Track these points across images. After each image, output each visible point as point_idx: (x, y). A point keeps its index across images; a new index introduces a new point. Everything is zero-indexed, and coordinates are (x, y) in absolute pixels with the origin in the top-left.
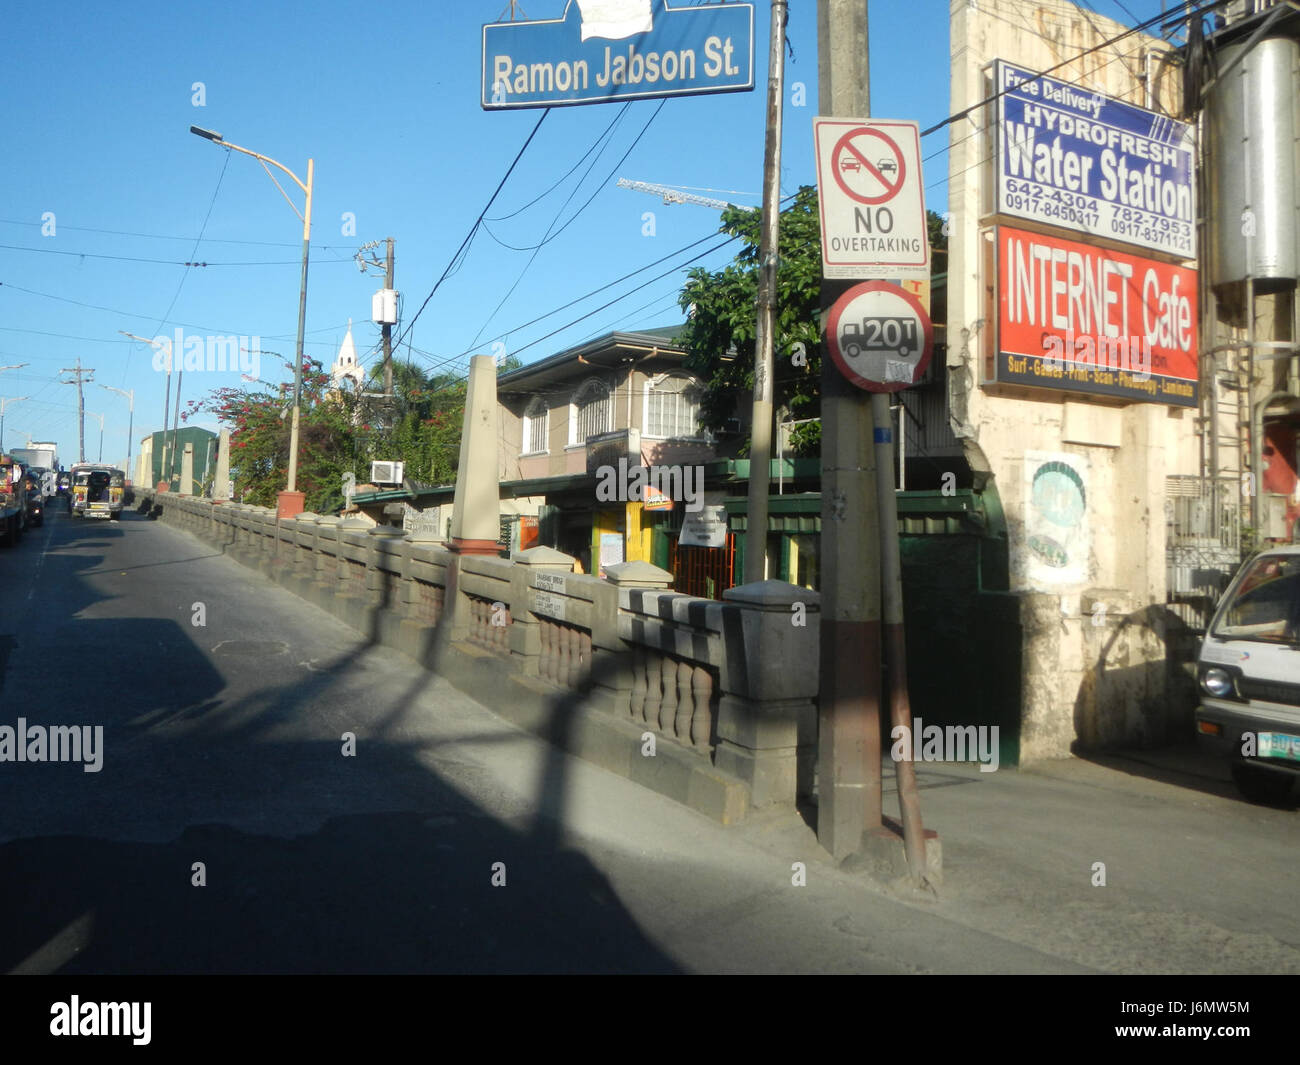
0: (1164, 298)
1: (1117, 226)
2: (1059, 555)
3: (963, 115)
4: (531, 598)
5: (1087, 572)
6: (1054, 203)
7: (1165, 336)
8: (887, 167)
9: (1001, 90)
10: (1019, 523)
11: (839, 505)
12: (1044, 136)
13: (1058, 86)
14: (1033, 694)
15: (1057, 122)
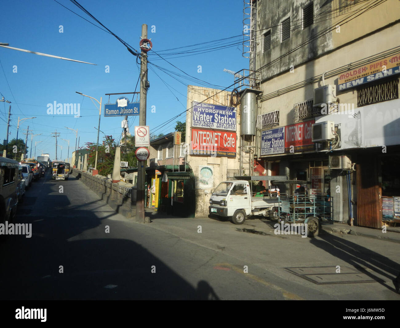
0: (229, 138)
1: (217, 127)
2: (206, 183)
3: (188, 110)
5: (212, 186)
6: (204, 124)
7: (228, 145)
8: (144, 132)
9: (193, 106)
10: (198, 177)
12: (202, 113)
13: (205, 104)
15: (205, 111)
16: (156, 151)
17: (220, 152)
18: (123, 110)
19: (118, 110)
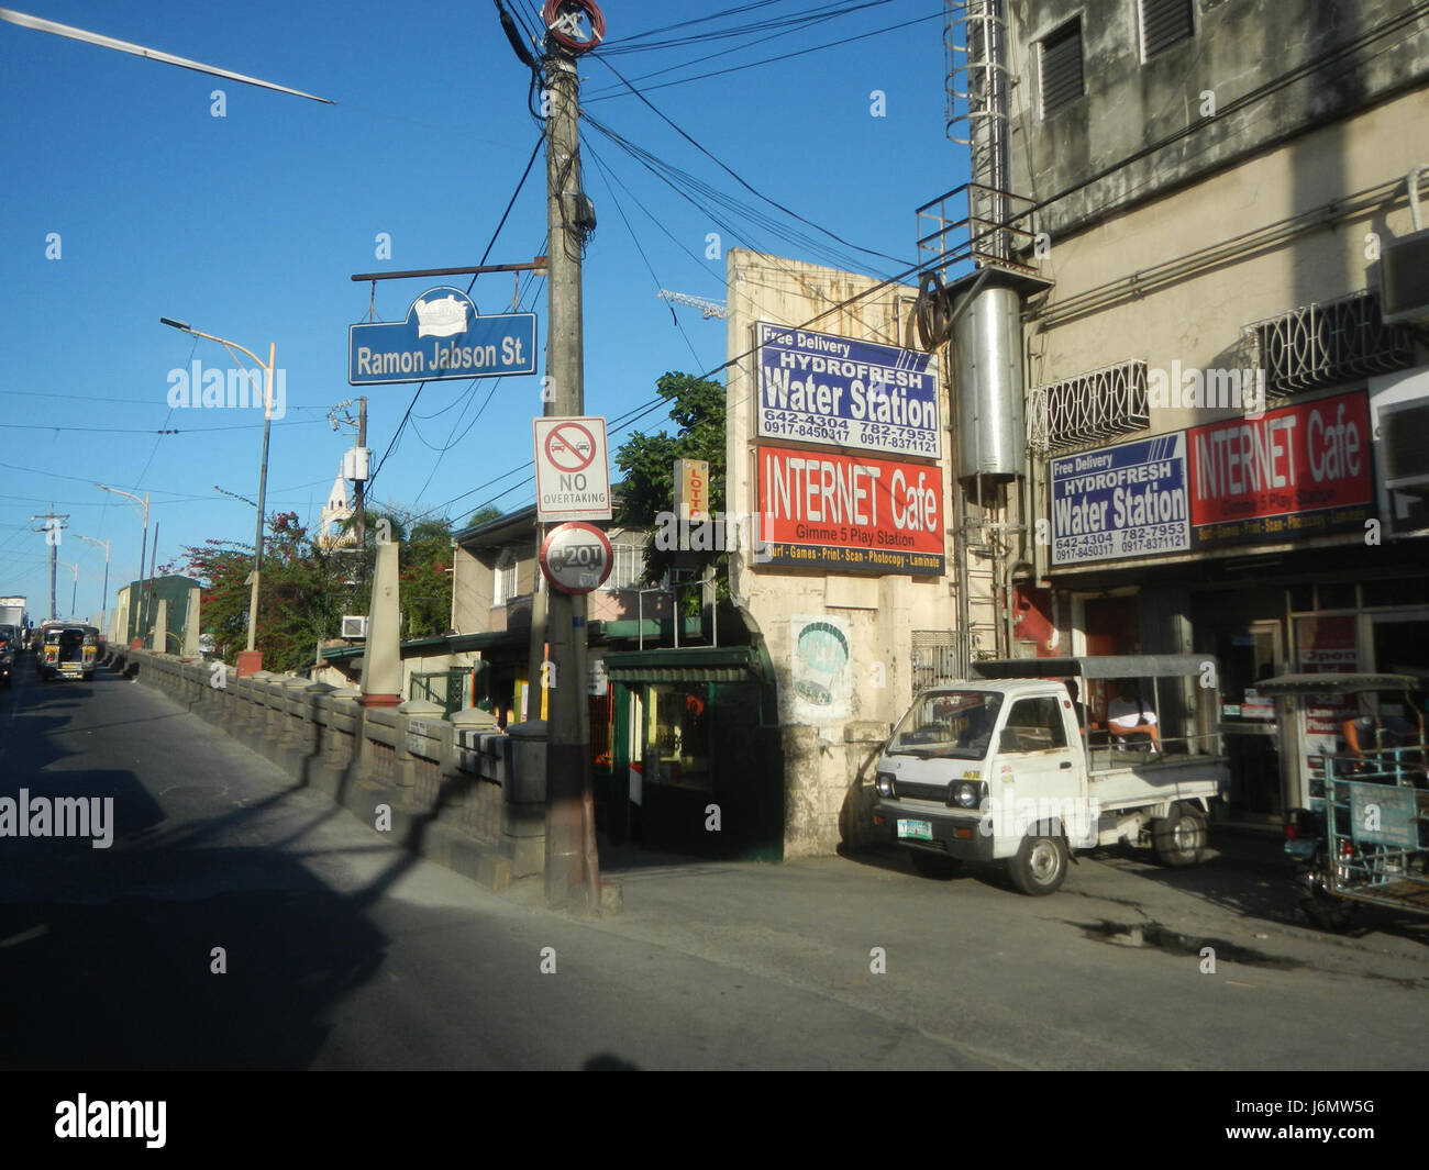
0: (911, 490)
1: (864, 438)
2: (823, 696)
3: (734, 362)
4: (407, 740)
5: (850, 708)
6: (807, 426)
7: (912, 521)
8: (583, 447)
9: (760, 344)
10: (787, 671)
12: (798, 374)
13: (810, 335)
14: (795, 805)
15: (810, 365)
16: (487, 569)
17: (878, 553)
18: (445, 351)
19: (420, 354)
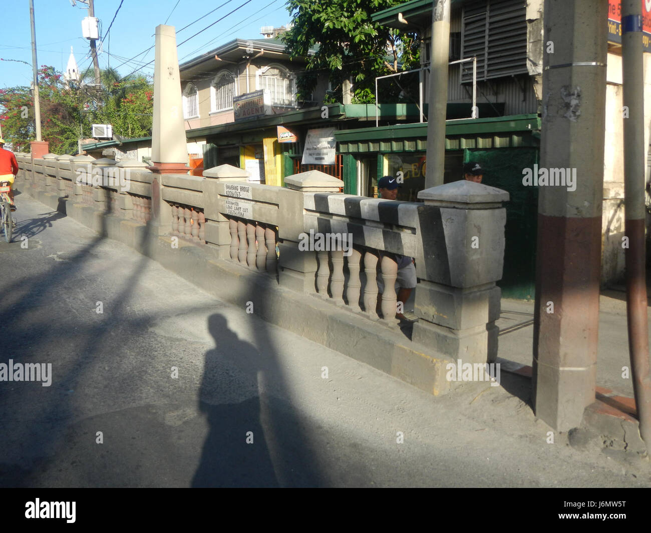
4: (220, 203)
11: (574, 102)
